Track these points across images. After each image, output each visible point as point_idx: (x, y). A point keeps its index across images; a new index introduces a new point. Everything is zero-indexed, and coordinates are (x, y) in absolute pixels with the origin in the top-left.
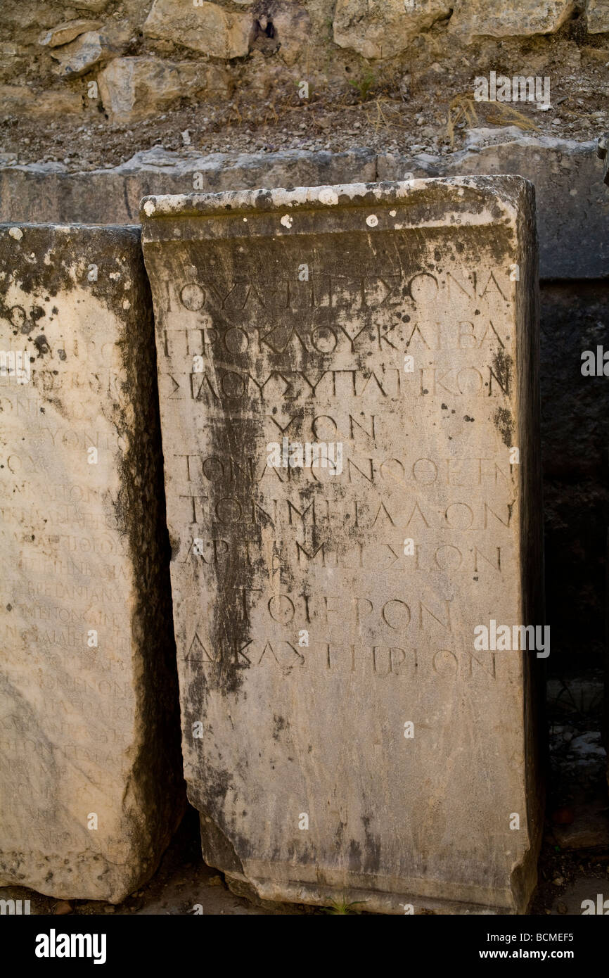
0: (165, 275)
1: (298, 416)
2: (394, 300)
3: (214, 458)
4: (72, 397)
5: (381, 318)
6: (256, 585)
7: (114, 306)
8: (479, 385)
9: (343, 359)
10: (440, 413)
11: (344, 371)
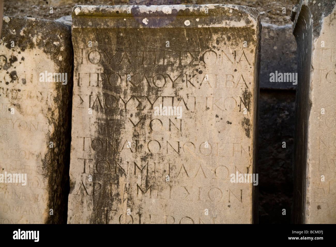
0: (81, 45)
1: (143, 119)
2: (195, 63)
3: (98, 139)
4: (26, 103)
5: (188, 71)
6: (114, 207)
7: (54, 58)
8: (235, 106)
9: (168, 91)
10: (215, 119)
11: (168, 97)
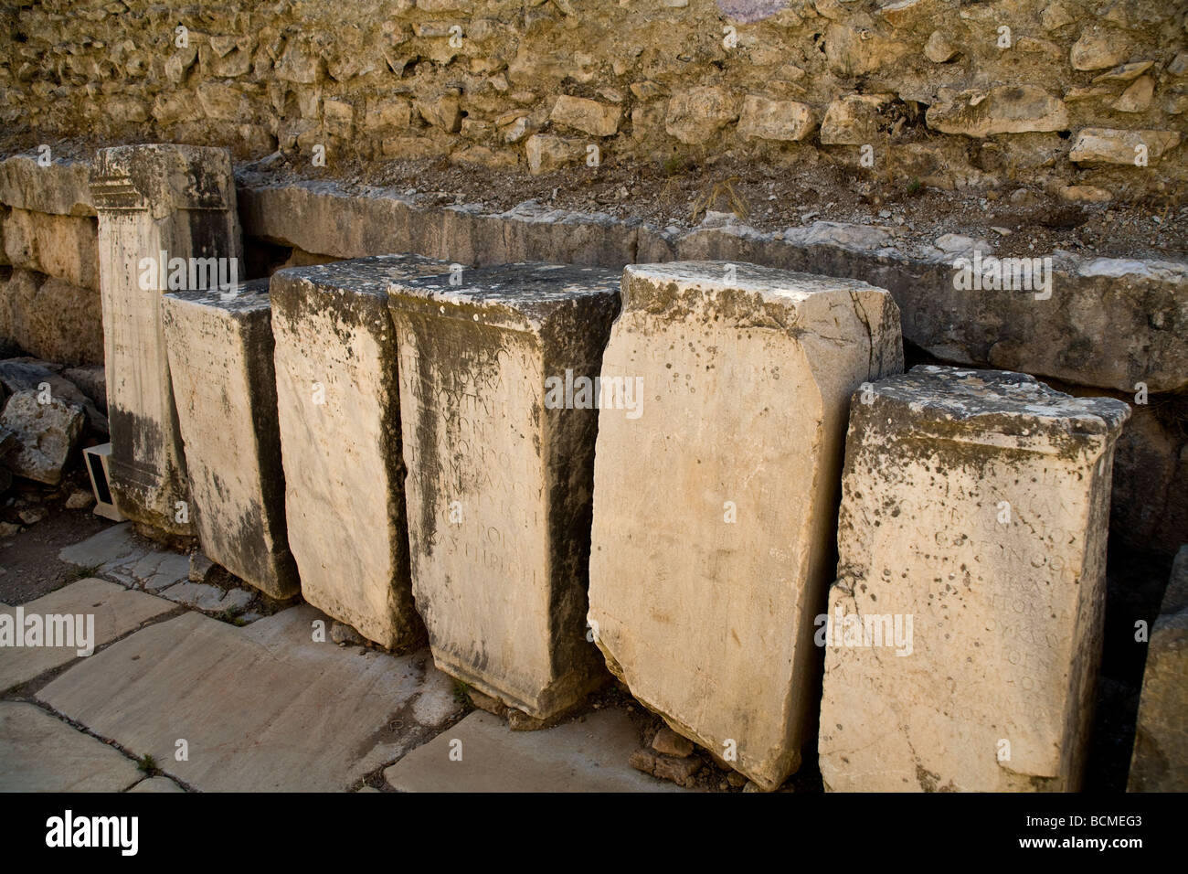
0: (400, 325)
1: (453, 415)
2: (491, 362)
3: (421, 429)
4: (362, 382)
5: (486, 370)
6: (438, 502)
7: (377, 339)
8: (526, 420)
9: (470, 389)
10: (510, 430)
11: (471, 395)
